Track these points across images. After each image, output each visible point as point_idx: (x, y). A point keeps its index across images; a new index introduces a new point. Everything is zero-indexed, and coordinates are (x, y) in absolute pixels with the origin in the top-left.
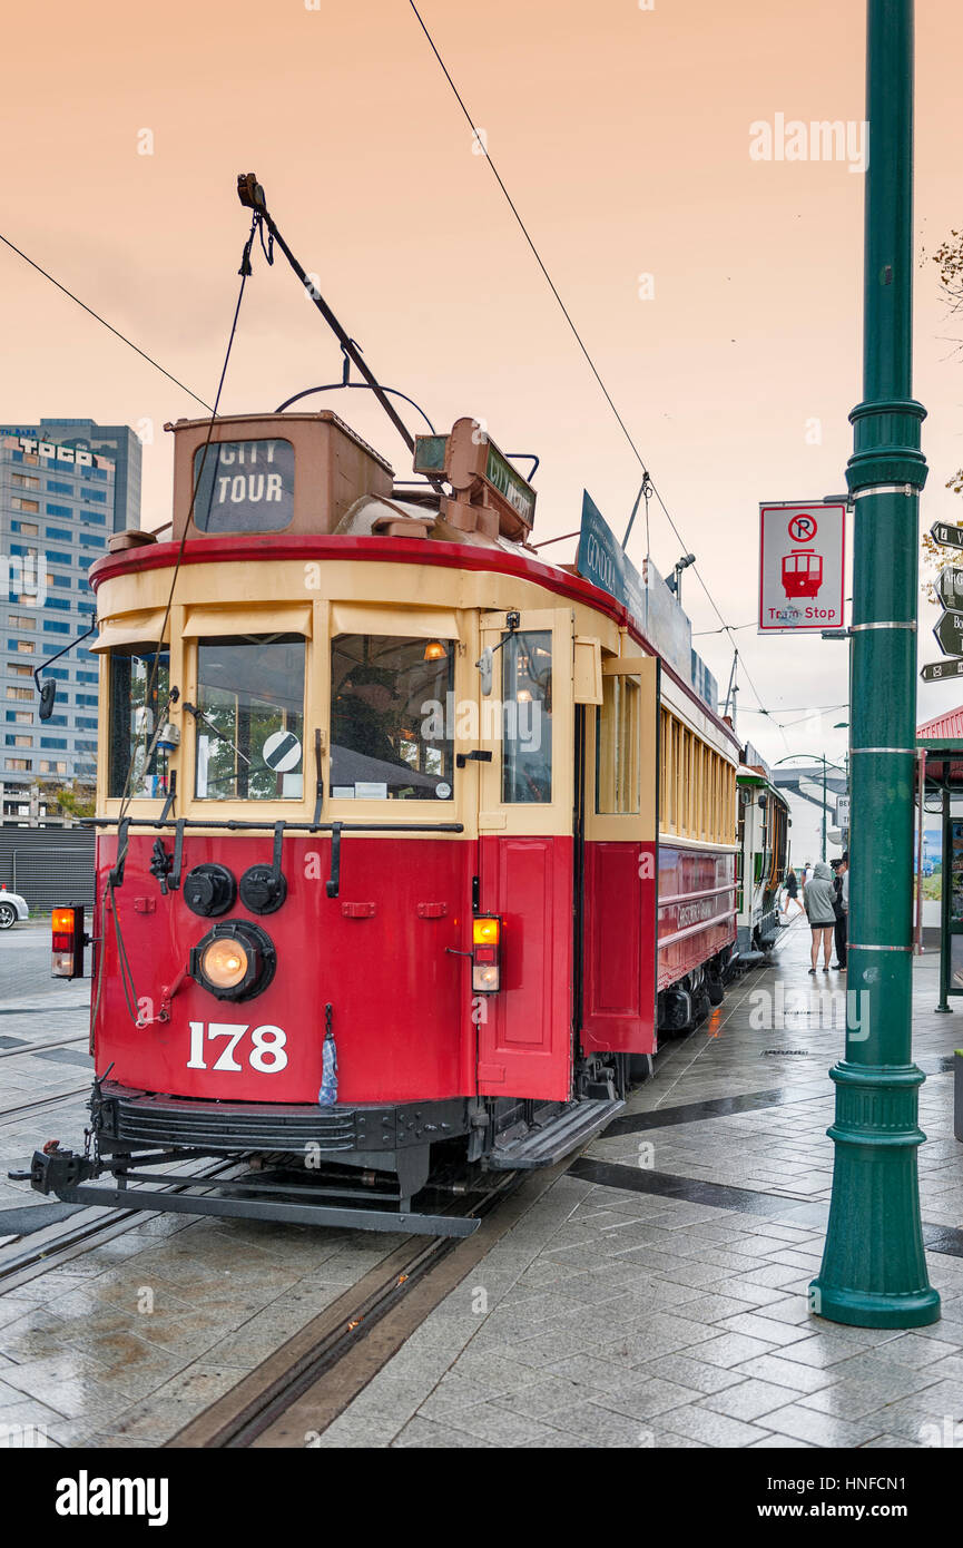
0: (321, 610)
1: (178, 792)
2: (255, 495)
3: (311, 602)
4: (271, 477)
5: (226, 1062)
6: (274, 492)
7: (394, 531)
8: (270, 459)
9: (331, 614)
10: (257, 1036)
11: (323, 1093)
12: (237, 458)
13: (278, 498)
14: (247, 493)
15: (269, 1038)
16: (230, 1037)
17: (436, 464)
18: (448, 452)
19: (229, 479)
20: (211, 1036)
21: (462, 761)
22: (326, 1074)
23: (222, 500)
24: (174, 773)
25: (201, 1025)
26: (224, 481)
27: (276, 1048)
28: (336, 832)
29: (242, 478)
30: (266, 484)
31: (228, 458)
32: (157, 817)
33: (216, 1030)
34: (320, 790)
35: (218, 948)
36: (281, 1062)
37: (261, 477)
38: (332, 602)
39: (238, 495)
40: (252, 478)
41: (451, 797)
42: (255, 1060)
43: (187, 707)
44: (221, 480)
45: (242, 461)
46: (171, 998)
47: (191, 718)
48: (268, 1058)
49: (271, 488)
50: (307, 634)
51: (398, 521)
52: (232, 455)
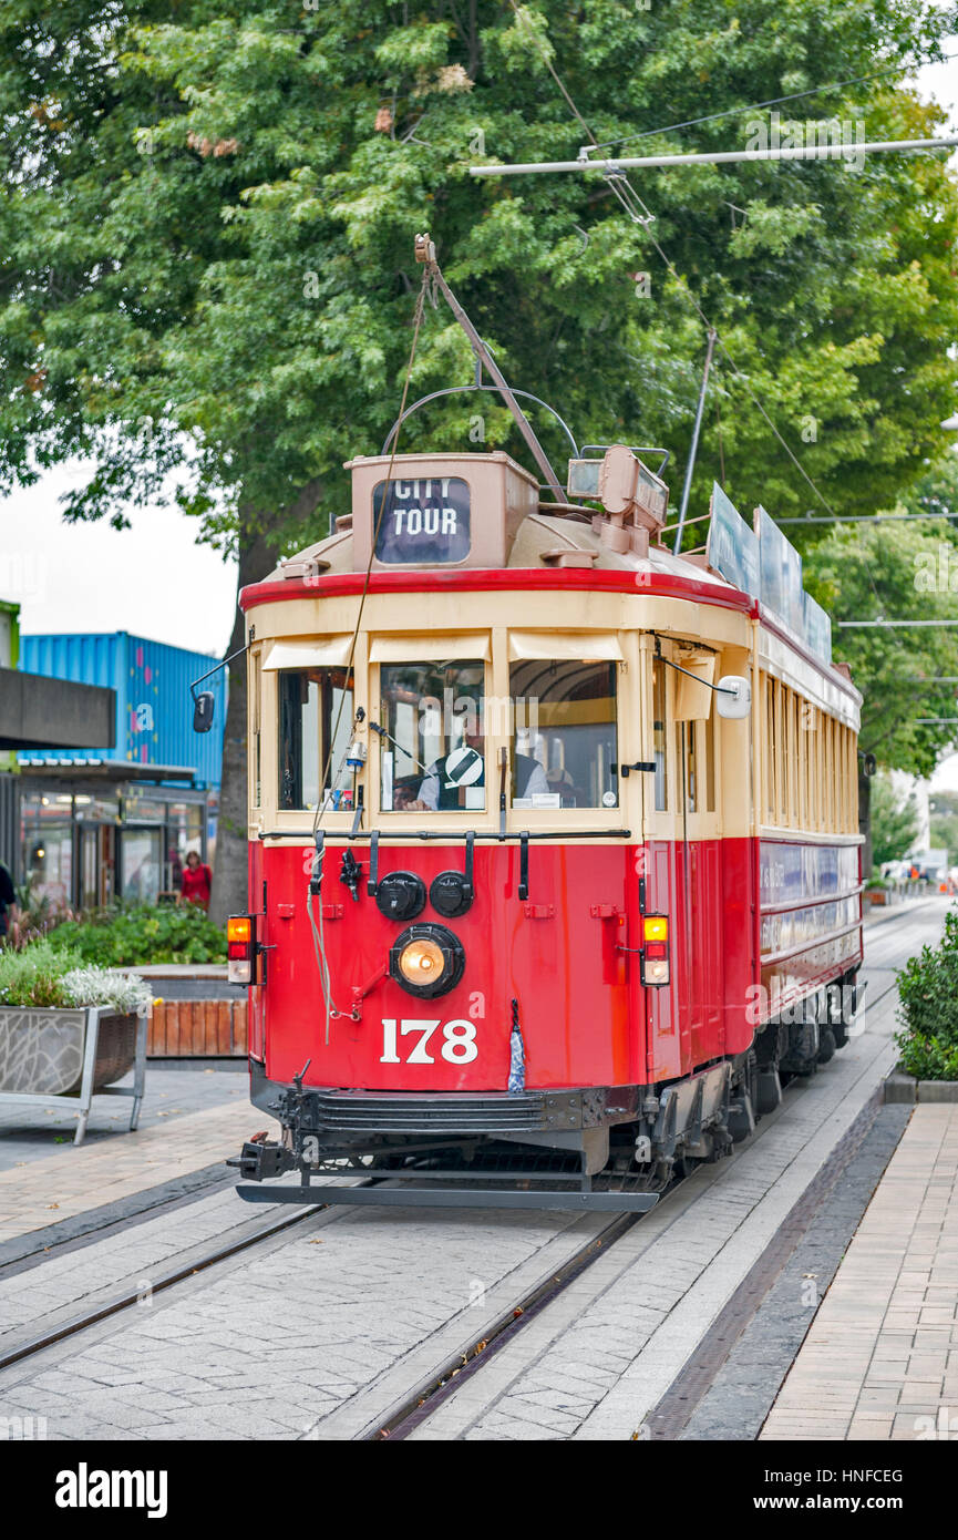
0: (499, 636)
1: (366, 805)
2: (431, 527)
3: (490, 629)
4: (446, 512)
5: (419, 1056)
6: (449, 526)
7: (563, 563)
8: (445, 494)
9: (508, 639)
10: (448, 1030)
11: (512, 1080)
12: (412, 492)
13: (453, 531)
14: (423, 526)
15: (459, 1031)
16: (421, 1033)
17: (589, 489)
18: (601, 478)
19: (404, 512)
20: (404, 1032)
21: (626, 770)
22: (514, 1062)
23: (398, 532)
24: (361, 788)
25: (394, 1021)
26: (399, 513)
27: (467, 1040)
28: (524, 840)
29: (417, 511)
30: (441, 517)
31: (403, 492)
32: (348, 829)
33: (408, 1026)
34: (503, 802)
35: (414, 950)
36: (472, 1053)
37: (436, 511)
38: (509, 629)
39: (414, 528)
40: (427, 511)
41: (617, 805)
42: (447, 1052)
43: (372, 726)
44: (396, 512)
45: (417, 496)
46: (363, 998)
47: (376, 737)
48: (459, 1050)
49: (446, 521)
50: (488, 659)
51: (569, 553)
52: (408, 490)
